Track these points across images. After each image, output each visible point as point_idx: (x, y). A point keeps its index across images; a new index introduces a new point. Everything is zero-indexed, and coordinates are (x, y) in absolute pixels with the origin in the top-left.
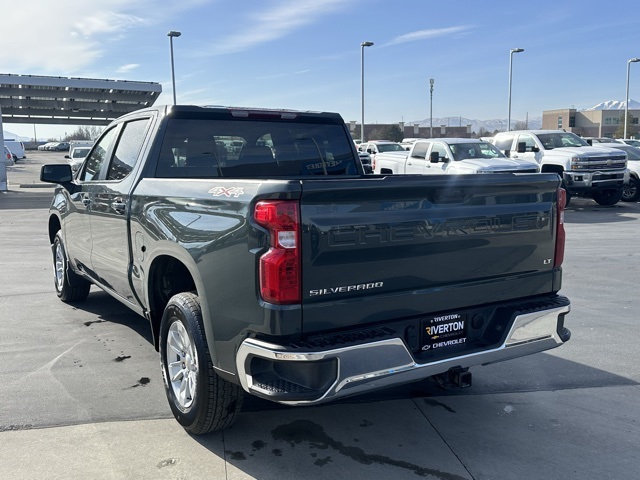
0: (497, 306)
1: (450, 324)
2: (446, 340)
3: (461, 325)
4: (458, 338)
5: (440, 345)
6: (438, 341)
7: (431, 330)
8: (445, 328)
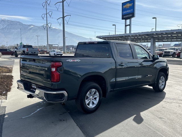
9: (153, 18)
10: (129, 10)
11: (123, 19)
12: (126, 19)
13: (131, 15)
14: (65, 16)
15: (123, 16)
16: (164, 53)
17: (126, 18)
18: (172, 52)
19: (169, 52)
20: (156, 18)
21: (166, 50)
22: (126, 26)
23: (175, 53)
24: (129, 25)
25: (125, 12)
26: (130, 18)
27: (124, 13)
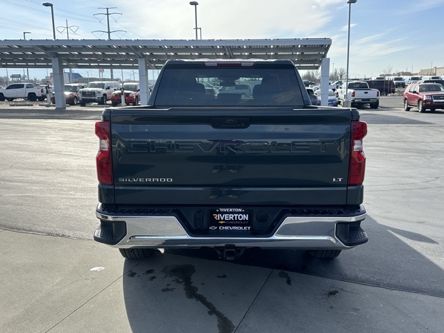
0: (284, 208)
1: (236, 215)
2: (232, 225)
3: (246, 217)
4: (243, 226)
5: (227, 228)
6: (224, 225)
7: (217, 217)
8: (231, 217)
9: (44, 4)
16: (80, 96)
18: (99, 92)
19: (93, 93)
21: (83, 87)
23: (105, 95)
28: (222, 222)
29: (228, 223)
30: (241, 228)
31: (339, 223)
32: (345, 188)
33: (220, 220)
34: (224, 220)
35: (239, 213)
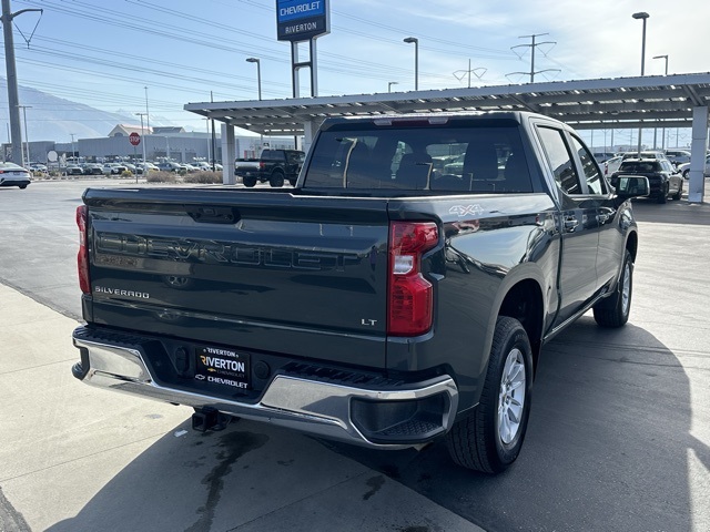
1: (229, 362)
2: (224, 377)
3: (240, 367)
4: (238, 380)
5: (217, 380)
6: (214, 375)
8: (222, 363)
9: (406, 40)
10: (307, 6)
11: (282, 37)
12: (294, 39)
13: (314, 25)
14: (12, 12)
15: (282, 25)
17: (296, 34)
20: (416, 41)
22: (296, 66)
24: (310, 64)
25: (289, 11)
26: (309, 36)
27: (287, 15)
28: (212, 370)
29: (219, 373)
30: (235, 384)
31: (354, 399)
32: (384, 340)
33: (210, 366)
34: (214, 367)
35: (232, 359)
